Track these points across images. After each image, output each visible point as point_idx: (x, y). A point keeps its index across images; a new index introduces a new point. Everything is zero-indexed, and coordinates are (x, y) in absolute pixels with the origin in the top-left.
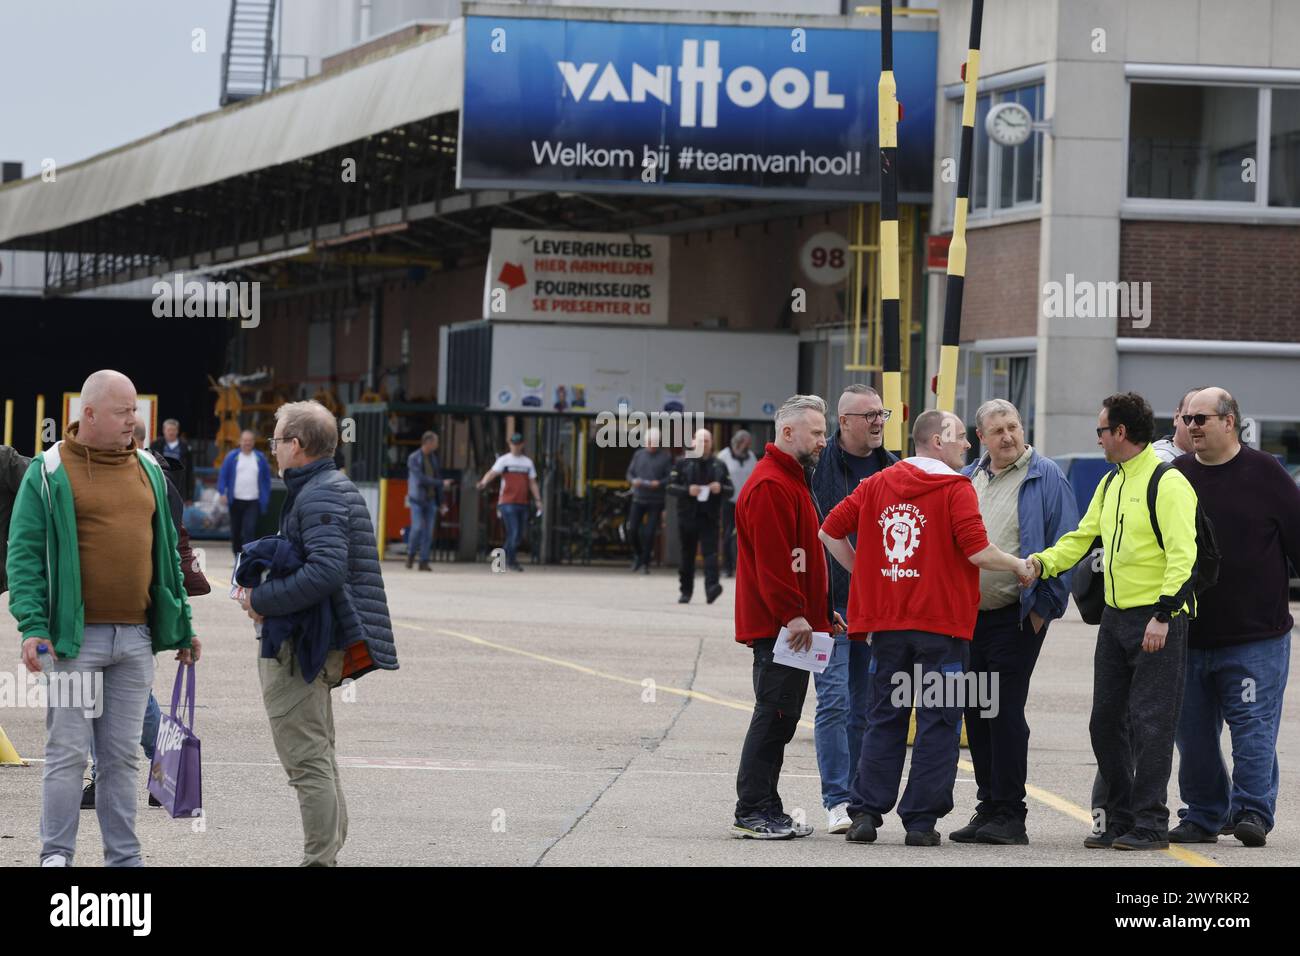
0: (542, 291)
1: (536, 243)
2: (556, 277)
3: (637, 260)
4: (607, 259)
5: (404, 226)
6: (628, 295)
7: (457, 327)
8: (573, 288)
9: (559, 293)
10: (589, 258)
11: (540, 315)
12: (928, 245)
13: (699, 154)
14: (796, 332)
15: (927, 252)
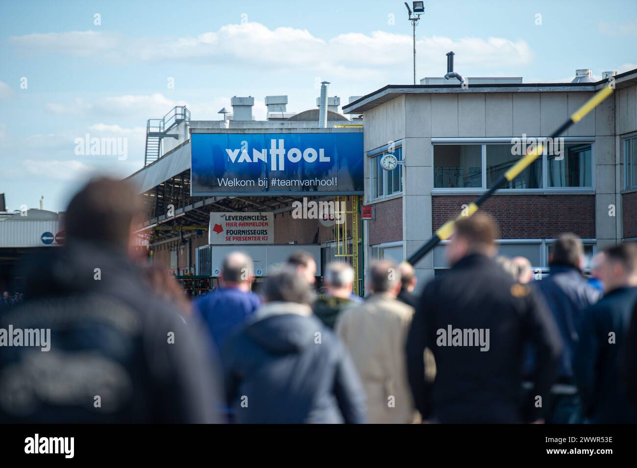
0: (229, 234)
1: (226, 217)
2: (234, 228)
3: (262, 221)
4: (252, 221)
5: (184, 214)
6: (260, 234)
7: (201, 248)
8: (239, 232)
9: (235, 234)
10: (245, 221)
11: (228, 242)
12: (362, 209)
13: (278, 181)
14: (320, 244)
15: (362, 212)
